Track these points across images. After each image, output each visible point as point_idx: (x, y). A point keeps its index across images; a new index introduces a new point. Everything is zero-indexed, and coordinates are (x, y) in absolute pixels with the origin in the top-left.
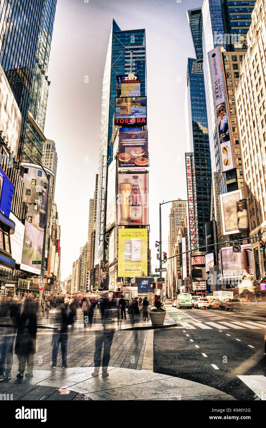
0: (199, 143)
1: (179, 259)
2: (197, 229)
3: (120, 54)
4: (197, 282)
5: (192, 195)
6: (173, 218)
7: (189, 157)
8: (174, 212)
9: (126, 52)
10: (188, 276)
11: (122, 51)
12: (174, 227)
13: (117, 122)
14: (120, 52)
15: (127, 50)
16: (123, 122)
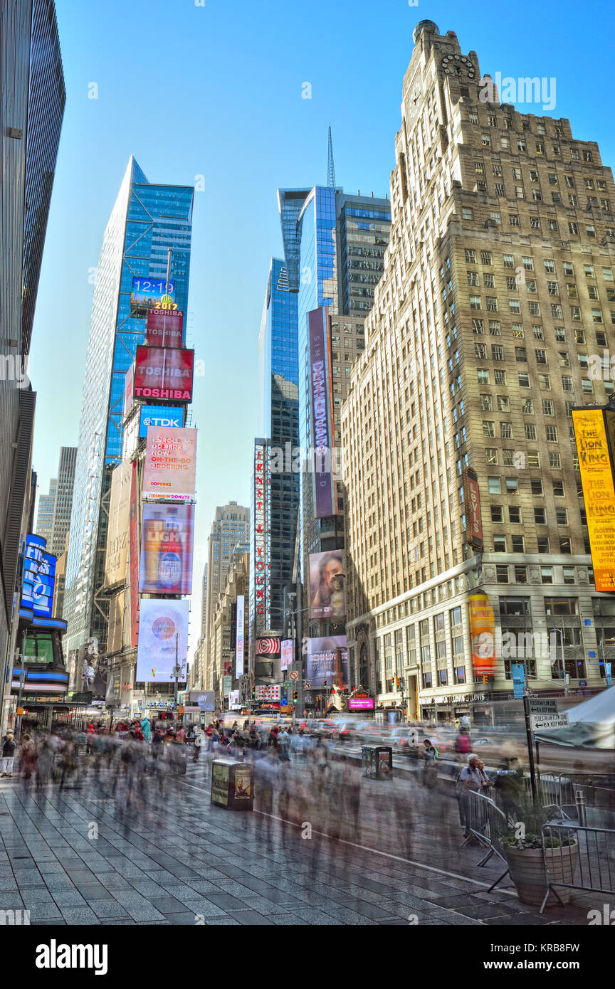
0: (281, 427)
1: (229, 634)
2: (269, 587)
3: (143, 231)
4: (264, 686)
5: (263, 522)
6: (218, 542)
7: (262, 448)
8: (219, 529)
9: (154, 230)
10: (246, 671)
11: (146, 227)
12: (218, 563)
13: (139, 394)
14: (142, 227)
15: (156, 225)
16: (149, 395)
